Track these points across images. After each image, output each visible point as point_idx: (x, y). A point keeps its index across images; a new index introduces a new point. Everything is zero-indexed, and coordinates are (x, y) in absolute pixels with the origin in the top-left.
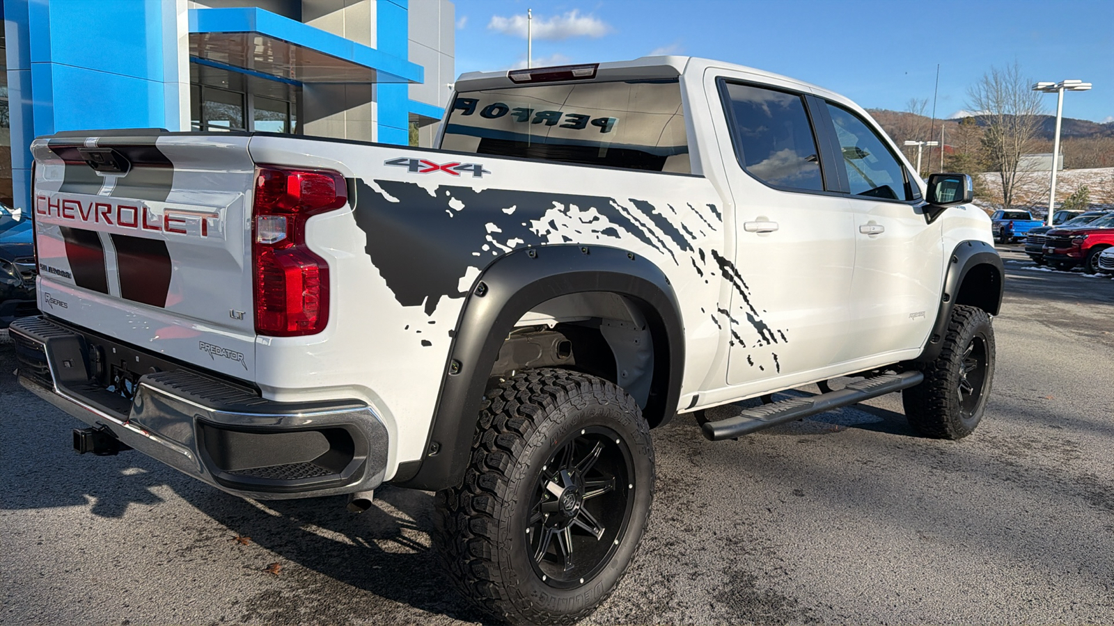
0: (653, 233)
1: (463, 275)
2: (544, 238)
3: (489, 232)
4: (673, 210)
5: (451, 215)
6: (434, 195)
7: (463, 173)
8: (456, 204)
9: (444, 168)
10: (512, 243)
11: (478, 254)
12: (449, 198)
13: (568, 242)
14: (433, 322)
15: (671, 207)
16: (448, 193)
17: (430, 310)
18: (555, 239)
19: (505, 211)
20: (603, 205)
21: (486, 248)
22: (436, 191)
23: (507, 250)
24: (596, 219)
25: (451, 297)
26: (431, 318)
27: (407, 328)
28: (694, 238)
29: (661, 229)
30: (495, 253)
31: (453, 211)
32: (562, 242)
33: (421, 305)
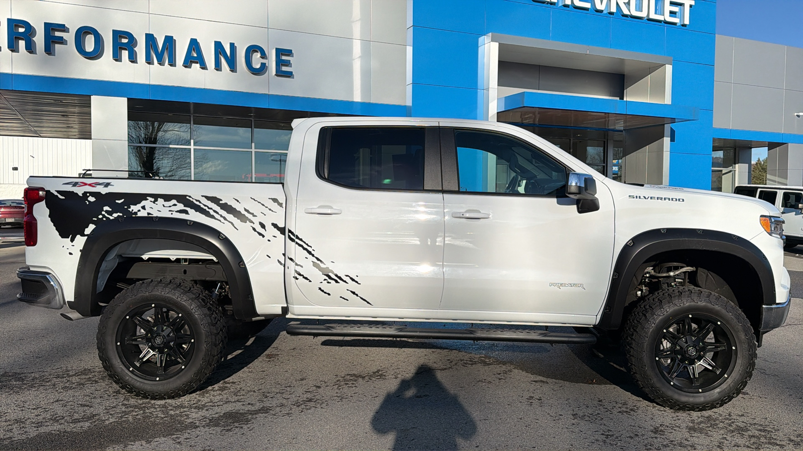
0: (217, 213)
1: (87, 227)
2: (136, 213)
3: (104, 210)
4: (238, 201)
5: (88, 203)
6: (81, 195)
7: (98, 186)
8: (92, 199)
9: (90, 185)
10: (115, 215)
11: (96, 219)
12: (89, 196)
13: (150, 216)
14: (73, 246)
15: (236, 200)
16: (88, 195)
17: (72, 240)
18: (142, 214)
19: (117, 201)
20: (182, 199)
21: (100, 217)
22: (82, 194)
23: (111, 218)
24: (175, 205)
25: (81, 236)
26: (73, 244)
27: (63, 247)
28: (254, 216)
29: (225, 211)
30: (104, 219)
31: (89, 201)
32: (146, 215)
33: (68, 238)
